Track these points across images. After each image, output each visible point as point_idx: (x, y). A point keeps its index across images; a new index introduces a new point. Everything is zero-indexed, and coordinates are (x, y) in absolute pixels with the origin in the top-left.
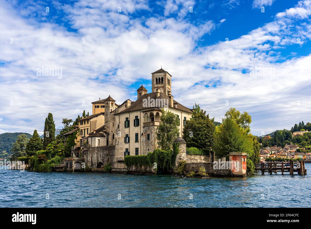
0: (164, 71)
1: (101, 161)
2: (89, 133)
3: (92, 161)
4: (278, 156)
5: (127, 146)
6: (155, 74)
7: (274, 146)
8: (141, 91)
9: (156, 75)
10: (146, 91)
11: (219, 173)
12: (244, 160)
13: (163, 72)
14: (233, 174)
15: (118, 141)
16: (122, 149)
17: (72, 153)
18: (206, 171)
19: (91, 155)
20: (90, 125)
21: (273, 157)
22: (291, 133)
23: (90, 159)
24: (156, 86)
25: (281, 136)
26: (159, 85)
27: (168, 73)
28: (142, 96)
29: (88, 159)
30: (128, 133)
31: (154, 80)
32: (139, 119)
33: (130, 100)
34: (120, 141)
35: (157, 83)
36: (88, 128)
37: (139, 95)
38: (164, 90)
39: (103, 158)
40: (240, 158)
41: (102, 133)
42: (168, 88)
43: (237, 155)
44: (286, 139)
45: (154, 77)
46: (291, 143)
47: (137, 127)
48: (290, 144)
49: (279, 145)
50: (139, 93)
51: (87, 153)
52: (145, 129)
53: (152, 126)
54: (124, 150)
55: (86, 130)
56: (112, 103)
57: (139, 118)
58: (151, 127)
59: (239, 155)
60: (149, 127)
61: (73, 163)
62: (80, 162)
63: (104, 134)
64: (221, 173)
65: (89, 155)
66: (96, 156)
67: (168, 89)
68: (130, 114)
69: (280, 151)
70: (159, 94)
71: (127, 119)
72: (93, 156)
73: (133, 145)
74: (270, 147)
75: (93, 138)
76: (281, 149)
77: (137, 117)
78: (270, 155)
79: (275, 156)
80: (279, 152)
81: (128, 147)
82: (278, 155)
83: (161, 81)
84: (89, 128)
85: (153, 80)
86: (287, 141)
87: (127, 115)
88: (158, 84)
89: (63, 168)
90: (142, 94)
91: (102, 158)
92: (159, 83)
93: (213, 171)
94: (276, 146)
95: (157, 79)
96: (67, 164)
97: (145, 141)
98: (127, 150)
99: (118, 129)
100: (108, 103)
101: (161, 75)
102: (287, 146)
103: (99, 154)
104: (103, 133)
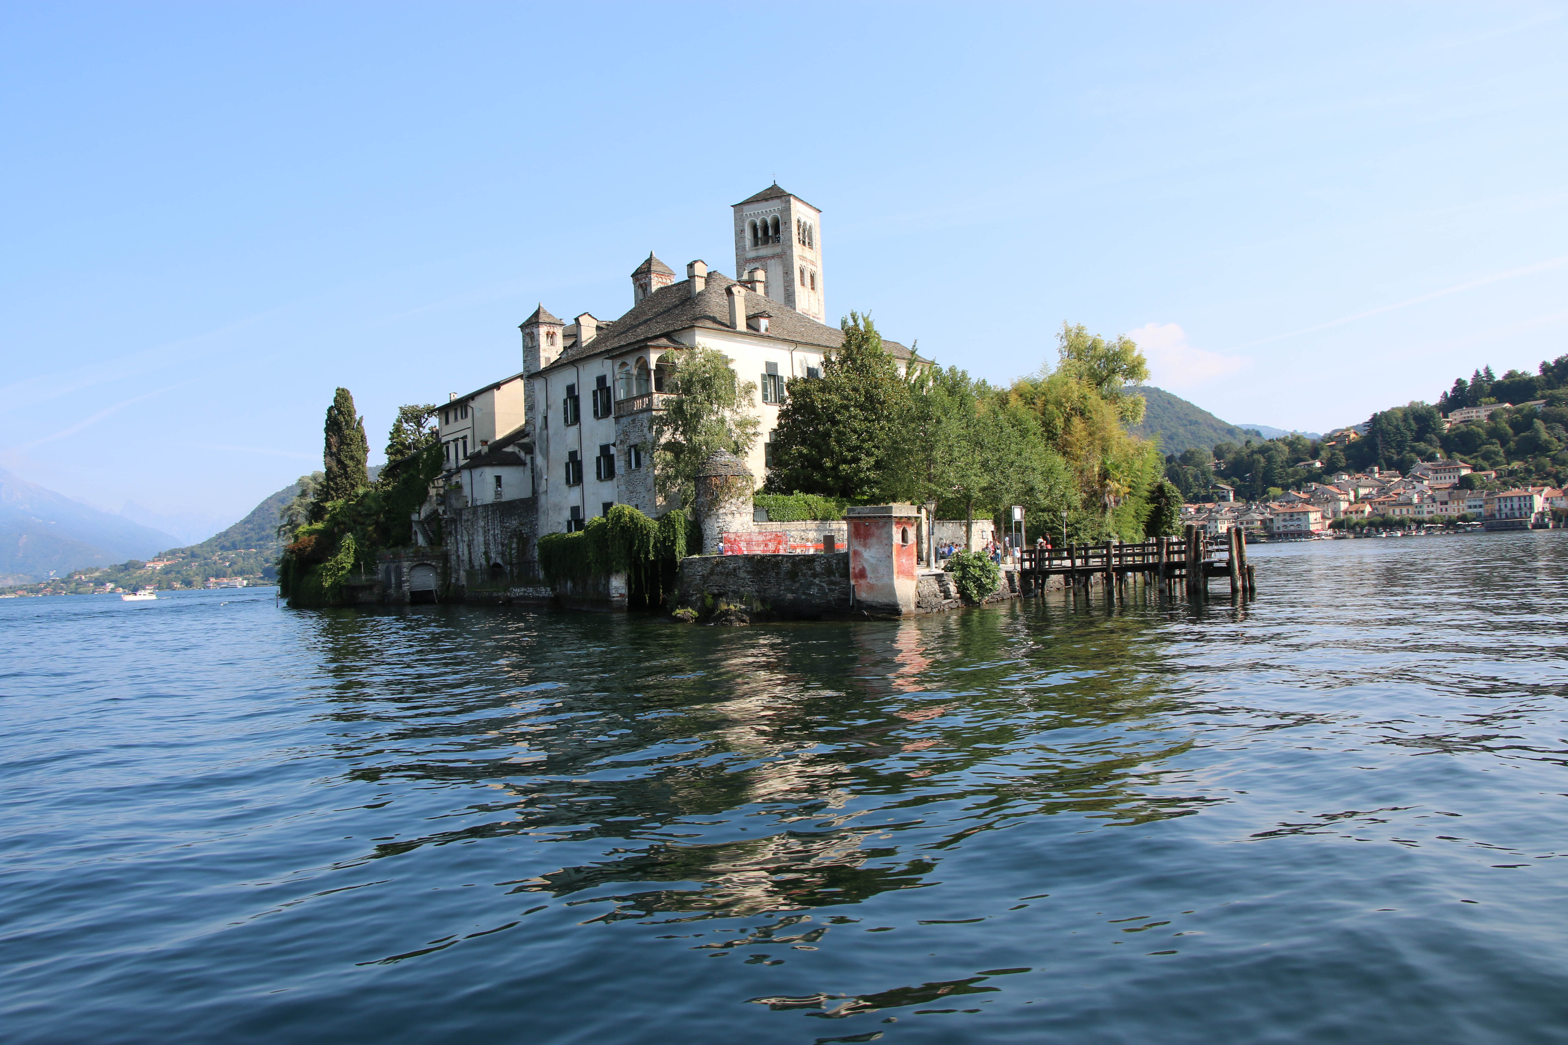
0: (783, 192)
1: (499, 561)
2: (470, 451)
3: (470, 558)
4: (1380, 507)
5: (573, 497)
6: (745, 207)
7: (1368, 470)
8: (644, 275)
9: (749, 210)
10: (671, 274)
11: (803, 597)
12: (904, 539)
13: (778, 197)
14: (859, 601)
15: (545, 477)
16: (558, 508)
17: (416, 533)
18: (756, 591)
19: (466, 539)
20: (470, 425)
21: (1362, 512)
22: (1441, 415)
23: (466, 552)
24: (752, 254)
25: (1397, 427)
26: (764, 251)
27: (796, 198)
28: (649, 295)
29: (460, 553)
30: (576, 447)
31: (743, 231)
32: (609, 387)
33: (590, 315)
34: (551, 480)
35: (756, 244)
36: (466, 437)
37: (640, 291)
38: (784, 267)
39: (503, 545)
40: (886, 530)
41: (513, 453)
42: (802, 258)
43: (869, 517)
44: (1417, 439)
45: (743, 221)
46: (1438, 455)
47: (603, 421)
48: (1431, 458)
49: (1390, 465)
50: (641, 285)
51: (456, 532)
52: (621, 427)
53: (645, 414)
54: (567, 514)
55: (460, 443)
56: (548, 334)
57: (609, 383)
58: (641, 416)
59: (879, 517)
60: (635, 417)
61: (405, 570)
62: (434, 564)
63: (522, 454)
64: (809, 594)
65: (462, 536)
66: (481, 539)
67: (804, 264)
68: (581, 368)
69: (1390, 489)
70: (762, 285)
71: (571, 389)
72: (473, 540)
73: (594, 494)
74: (1349, 476)
75: (477, 472)
76: (1396, 480)
77: (601, 380)
78: (1350, 503)
79: (1368, 509)
80: (1386, 493)
81: (578, 503)
82: (1380, 504)
83: (770, 234)
84: (468, 433)
85: (739, 232)
86: (1422, 445)
87: (568, 377)
88: (760, 247)
89: (376, 591)
90: (649, 289)
91: (500, 547)
92: (766, 242)
93: (782, 588)
94: (1376, 469)
95: (754, 228)
96: (388, 572)
97: (623, 476)
98: (575, 510)
99: (545, 432)
100: (533, 333)
101: (767, 212)
102: (1420, 466)
103: (491, 532)
104: (516, 450)
